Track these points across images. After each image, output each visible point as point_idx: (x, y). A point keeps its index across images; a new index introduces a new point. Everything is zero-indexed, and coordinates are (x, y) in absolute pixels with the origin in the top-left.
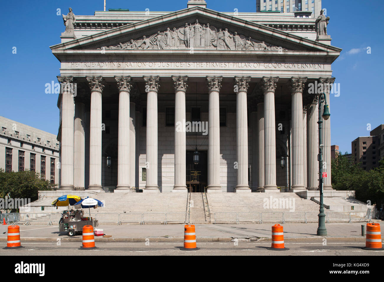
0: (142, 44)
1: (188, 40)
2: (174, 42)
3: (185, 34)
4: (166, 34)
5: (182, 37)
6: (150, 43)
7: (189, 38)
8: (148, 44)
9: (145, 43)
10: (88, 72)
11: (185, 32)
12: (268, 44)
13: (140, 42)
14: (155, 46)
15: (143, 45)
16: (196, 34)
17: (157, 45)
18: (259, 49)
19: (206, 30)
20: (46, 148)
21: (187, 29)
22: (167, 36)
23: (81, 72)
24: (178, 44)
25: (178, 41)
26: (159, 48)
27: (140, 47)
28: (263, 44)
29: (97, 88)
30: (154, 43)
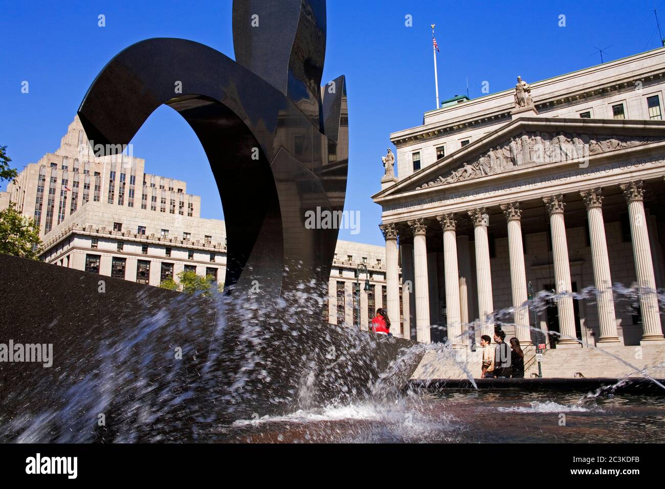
0: (463, 172)
1: (515, 157)
2: (499, 162)
3: (511, 150)
4: (489, 156)
5: (508, 154)
6: (472, 169)
7: (515, 155)
8: (470, 171)
9: (466, 171)
10: (409, 214)
11: (510, 148)
12: (622, 138)
13: (461, 170)
14: (478, 172)
15: (465, 174)
16: (523, 147)
17: (480, 169)
18: (609, 148)
19: (536, 139)
20: (374, 271)
21: (513, 144)
22: (490, 157)
23: (402, 216)
24: (505, 163)
25: (505, 160)
26: (484, 175)
27: (460, 176)
28: (615, 141)
29: (418, 231)
30: (478, 168)
